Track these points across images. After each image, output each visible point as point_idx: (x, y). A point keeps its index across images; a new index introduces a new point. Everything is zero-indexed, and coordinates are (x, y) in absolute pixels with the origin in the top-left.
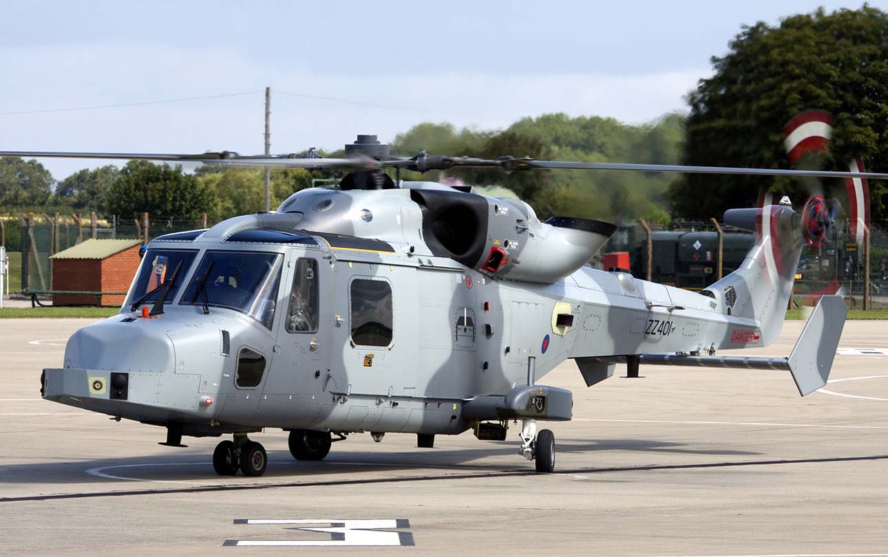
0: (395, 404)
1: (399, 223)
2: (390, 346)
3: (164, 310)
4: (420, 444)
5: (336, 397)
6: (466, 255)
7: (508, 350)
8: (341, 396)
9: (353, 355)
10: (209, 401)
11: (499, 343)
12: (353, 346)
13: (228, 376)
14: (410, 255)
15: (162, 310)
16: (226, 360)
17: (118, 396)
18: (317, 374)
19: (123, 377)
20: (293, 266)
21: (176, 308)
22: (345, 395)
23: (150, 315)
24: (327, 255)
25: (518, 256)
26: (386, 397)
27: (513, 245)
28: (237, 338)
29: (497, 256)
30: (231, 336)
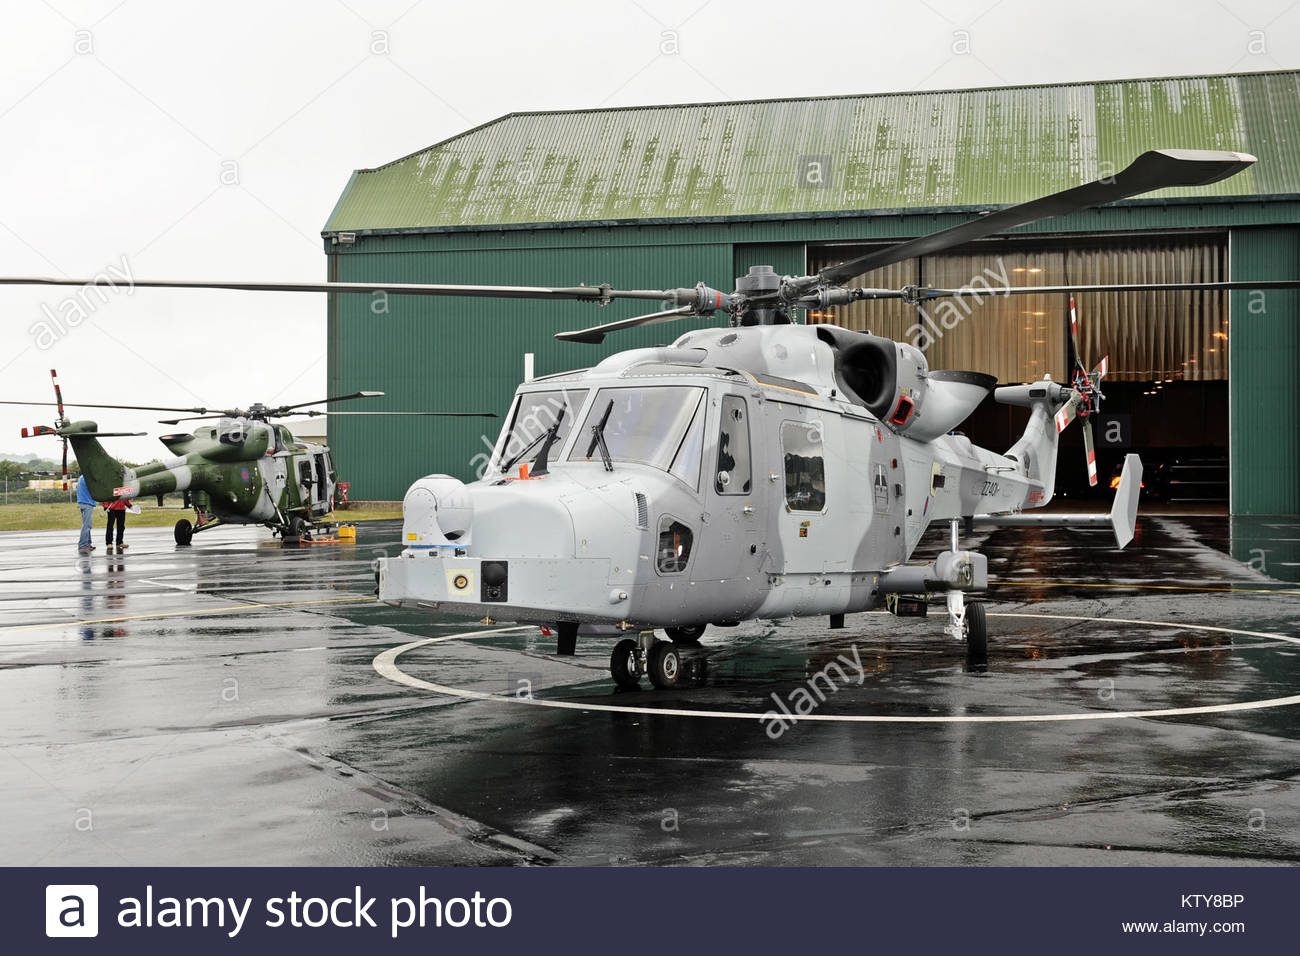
0: (828, 583)
1: (814, 363)
2: (824, 510)
3: (548, 470)
4: (833, 626)
5: (772, 578)
6: (876, 404)
7: (910, 513)
8: (774, 577)
9: (790, 521)
10: (623, 596)
11: (904, 507)
12: (788, 511)
13: (646, 558)
14: (832, 400)
15: (546, 468)
16: (643, 536)
17: (494, 598)
18: (753, 550)
19: (499, 568)
20: (719, 404)
21: (565, 467)
22: (780, 575)
23: (530, 475)
24: (756, 392)
25: (919, 408)
26: (819, 574)
27: (917, 393)
28: (656, 503)
29: (905, 407)
30: (649, 501)
